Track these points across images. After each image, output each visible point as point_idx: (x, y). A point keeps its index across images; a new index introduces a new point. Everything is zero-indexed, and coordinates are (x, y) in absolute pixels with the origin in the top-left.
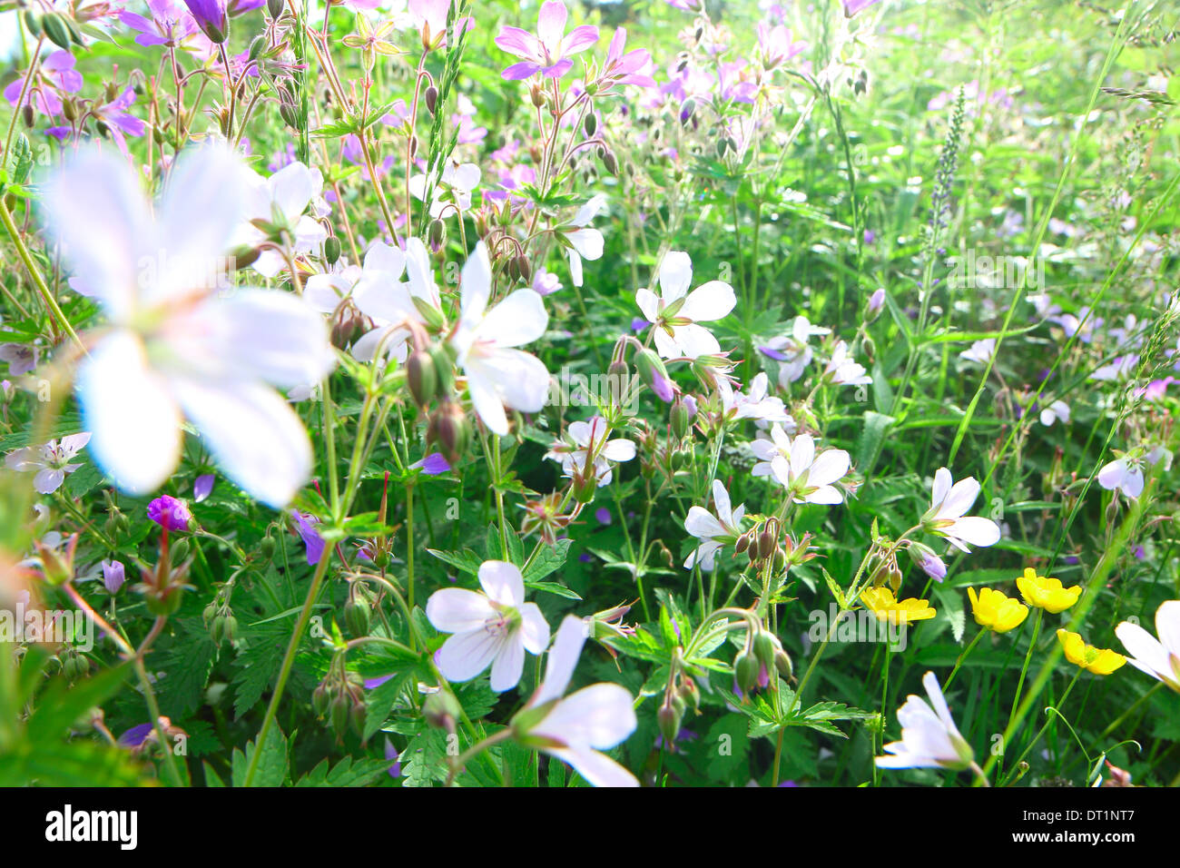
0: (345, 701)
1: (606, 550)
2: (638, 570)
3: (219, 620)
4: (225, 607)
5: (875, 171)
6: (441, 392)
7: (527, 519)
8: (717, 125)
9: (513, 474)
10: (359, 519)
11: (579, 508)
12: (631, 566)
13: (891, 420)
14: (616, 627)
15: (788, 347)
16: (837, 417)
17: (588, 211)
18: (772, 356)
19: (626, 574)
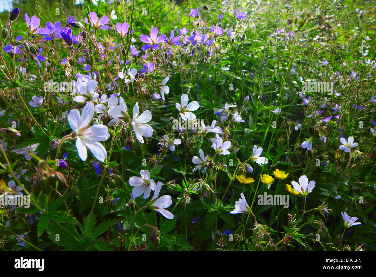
0: (110, 203)
1: (175, 168)
2: (184, 173)
3: (75, 190)
4: (76, 186)
5: (256, 53)
6: (129, 135)
7: (150, 161)
8: (202, 54)
9: (146, 151)
10: (112, 163)
11: (162, 158)
12: (182, 172)
13: (252, 131)
14: (173, 185)
15: (224, 112)
16: (237, 130)
17: (165, 81)
18: (219, 114)
19: (181, 174)
